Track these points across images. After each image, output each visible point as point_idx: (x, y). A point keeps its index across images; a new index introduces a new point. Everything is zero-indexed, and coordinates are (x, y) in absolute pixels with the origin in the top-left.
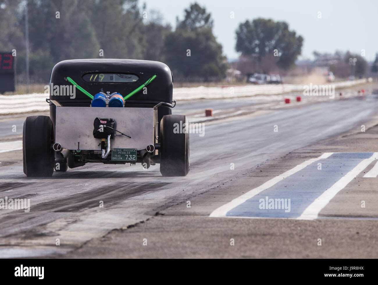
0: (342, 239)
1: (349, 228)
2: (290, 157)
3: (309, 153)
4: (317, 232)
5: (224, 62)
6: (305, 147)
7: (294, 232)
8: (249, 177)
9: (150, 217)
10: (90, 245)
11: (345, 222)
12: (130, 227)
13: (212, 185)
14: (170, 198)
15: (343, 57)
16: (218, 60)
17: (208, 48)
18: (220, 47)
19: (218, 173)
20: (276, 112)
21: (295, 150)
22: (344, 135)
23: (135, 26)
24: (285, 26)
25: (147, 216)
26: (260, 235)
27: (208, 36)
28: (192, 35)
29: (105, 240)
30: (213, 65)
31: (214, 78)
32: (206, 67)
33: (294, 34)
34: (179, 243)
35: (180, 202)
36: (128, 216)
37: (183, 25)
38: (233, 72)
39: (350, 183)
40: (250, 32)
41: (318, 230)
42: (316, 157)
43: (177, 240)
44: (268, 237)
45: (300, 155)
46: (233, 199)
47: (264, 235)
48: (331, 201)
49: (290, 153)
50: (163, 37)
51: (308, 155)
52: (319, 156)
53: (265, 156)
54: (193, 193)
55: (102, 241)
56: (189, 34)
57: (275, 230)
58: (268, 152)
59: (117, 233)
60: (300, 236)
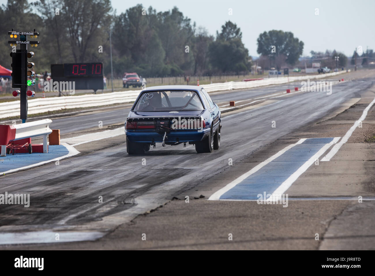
0: (291, 219)
1: (298, 209)
2: (277, 143)
3: (290, 139)
4: (276, 213)
5: (250, 61)
6: (289, 134)
7: (260, 214)
8: (244, 163)
9: (167, 201)
10: (120, 229)
11: (297, 202)
12: (152, 211)
13: (218, 170)
14: (185, 184)
15: (331, 55)
16: (246, 60)
17: (238, 51)
18: (247, 51)
19: (224, 160)
20: (279, 101)
21: (281, 137)
22: (319, 122)
23: (188, 38)
24: (291, 35)
25: (166, 200)
26: (236, 217)
27: (239, 43)
28: (228, 43)
29: (132, 224)
30: (242, 64)
31: (242, 72)
32: (237, 65)
33: (297, 40)
34: (181, 225)
35: (192, 187)
36: (153, 200)
37: (221, 37)
38: (256, 68)
39: (310, 167)
40: (267, 39)
41: (277, 212)
42: (295, 142)
43: (180, 223)
44: (242, 219)
45: (284, 141)
46: (227, 184)
47: (240, 217)
48: (292, 184)
49: (278, 139)
50: (208, 45)
51: (289, 141)
52: (297, 141)
53: (261, 142)
54: (203, 178)
55: (129, 225)
56: (226, 43)
57: (248, 212)
58: (264, 139)
59: (141, 217)
60: (264, 217)
